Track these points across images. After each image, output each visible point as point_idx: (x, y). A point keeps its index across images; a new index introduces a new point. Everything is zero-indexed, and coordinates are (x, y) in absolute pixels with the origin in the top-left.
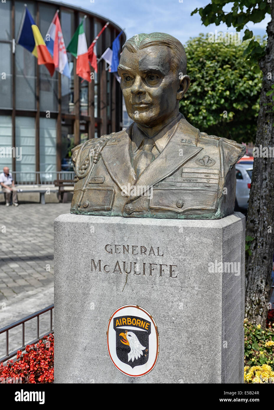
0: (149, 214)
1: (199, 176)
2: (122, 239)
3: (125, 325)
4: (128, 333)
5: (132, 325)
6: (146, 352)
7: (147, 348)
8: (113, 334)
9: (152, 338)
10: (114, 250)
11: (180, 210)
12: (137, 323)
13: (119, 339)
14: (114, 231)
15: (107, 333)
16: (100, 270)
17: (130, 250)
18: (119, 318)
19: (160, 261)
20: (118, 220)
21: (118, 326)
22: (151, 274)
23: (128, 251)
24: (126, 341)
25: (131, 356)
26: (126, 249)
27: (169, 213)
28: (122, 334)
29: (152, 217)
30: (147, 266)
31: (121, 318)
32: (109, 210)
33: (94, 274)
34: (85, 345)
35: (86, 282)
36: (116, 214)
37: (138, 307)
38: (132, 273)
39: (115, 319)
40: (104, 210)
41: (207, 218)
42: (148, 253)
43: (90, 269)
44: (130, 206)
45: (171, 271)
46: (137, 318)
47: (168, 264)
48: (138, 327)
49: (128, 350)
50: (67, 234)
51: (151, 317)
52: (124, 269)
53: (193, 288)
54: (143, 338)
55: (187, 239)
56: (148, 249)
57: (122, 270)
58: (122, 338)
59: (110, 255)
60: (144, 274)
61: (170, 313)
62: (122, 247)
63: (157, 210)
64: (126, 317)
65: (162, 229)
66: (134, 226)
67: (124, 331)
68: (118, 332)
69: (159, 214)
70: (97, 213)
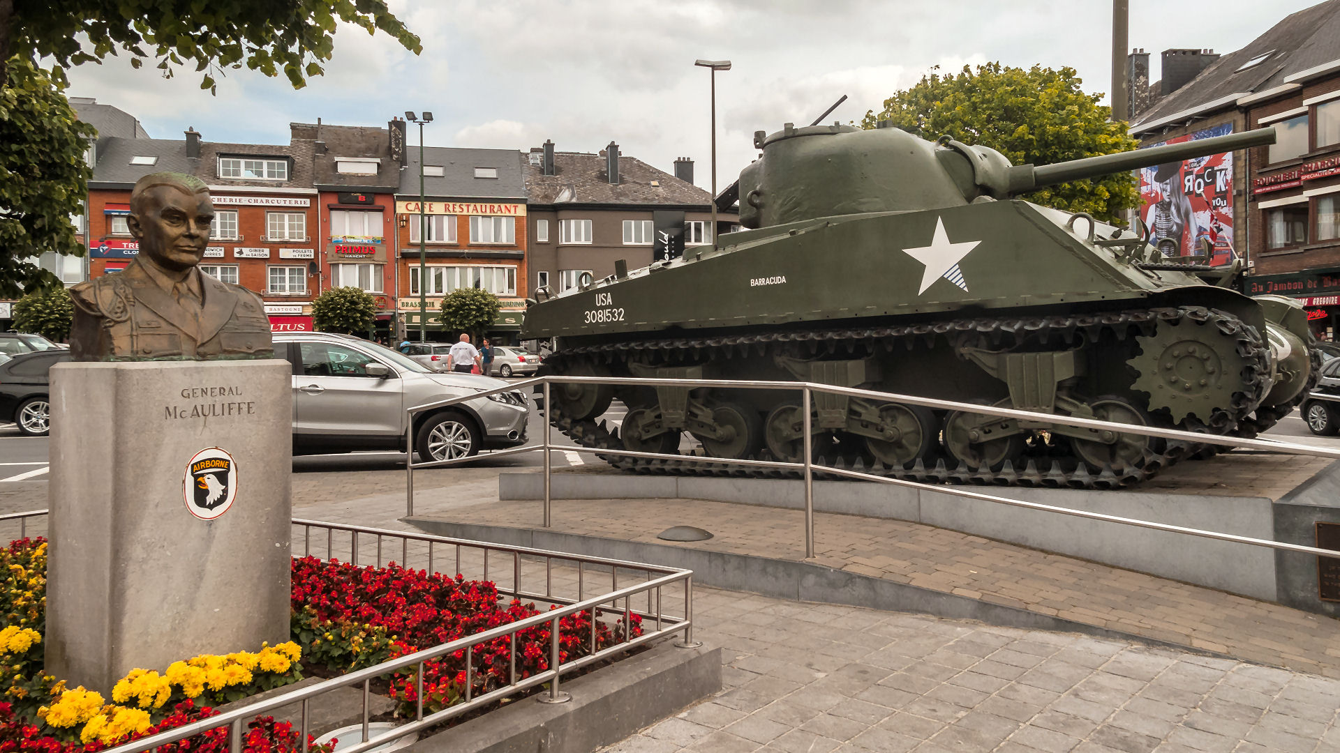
0: (223, 356)
1: (252, 320)
2: (201, 381)
3: (203, 469)
4: (207, 476)
5: (211, 467)
6: (225, 491)
7: (227, 486)
8: (190, 481)
9: (232, 476)
10: (191, 395)
11: (252, 351)
12: (216, 464)
13: (197, 484)
14: (191, 375)
15: (184, 482)
16: (176, 417)
17: (209, 393)
18: (196, 464)
19: (238, 399)
20: (192, 364)
21: (196, 471)
22: (230, 414)
23: (206, 393)
24: (204, 485)
25: (210, 499)
26: (204, 392)
27: (242, 355)
28: (200, 479)
29: (226, 359)
30: (226, 406)
31: (199, 462)
32: (180, 354)
33: (168, 421)
34: (157, 501)
35: (159, 432)
36: (188, 357)
37: (216, 448)
38: (211, 414)
39: (192, 466)
40: (174, 355)
41: (268, 358)
42: (226, 393)
43: (164, 417)
44: (202, 350)
45: (249, 408)
46: (216, 459)
47: (246, 402)
48: (217, 467)
49: (207, 492)
50: (135, 383)
51: (230, 455)
52: (203, 413)
53: (268, 420)
54: (222, 478)
55: (263, 376)
56: (227, 390)
57: (200, 414)
58: (200, 483)
59: (188, 400)
60: (223, 414)
61: (249, 448)
62: (200, 390)
63: (230, 352)
64: (204, 461)
65: (241, 369)
66: (212, 368)
67: (202, 475)
68: (196, 477)
69: (232, 356)
70: (165, 358)
